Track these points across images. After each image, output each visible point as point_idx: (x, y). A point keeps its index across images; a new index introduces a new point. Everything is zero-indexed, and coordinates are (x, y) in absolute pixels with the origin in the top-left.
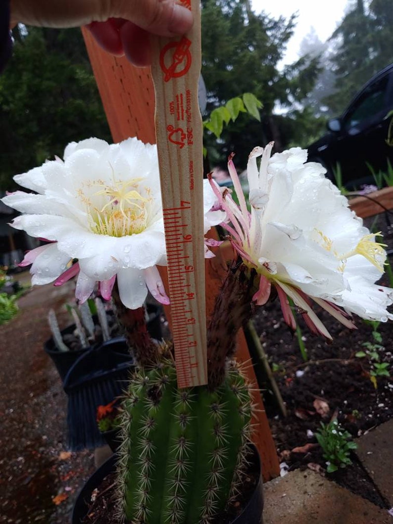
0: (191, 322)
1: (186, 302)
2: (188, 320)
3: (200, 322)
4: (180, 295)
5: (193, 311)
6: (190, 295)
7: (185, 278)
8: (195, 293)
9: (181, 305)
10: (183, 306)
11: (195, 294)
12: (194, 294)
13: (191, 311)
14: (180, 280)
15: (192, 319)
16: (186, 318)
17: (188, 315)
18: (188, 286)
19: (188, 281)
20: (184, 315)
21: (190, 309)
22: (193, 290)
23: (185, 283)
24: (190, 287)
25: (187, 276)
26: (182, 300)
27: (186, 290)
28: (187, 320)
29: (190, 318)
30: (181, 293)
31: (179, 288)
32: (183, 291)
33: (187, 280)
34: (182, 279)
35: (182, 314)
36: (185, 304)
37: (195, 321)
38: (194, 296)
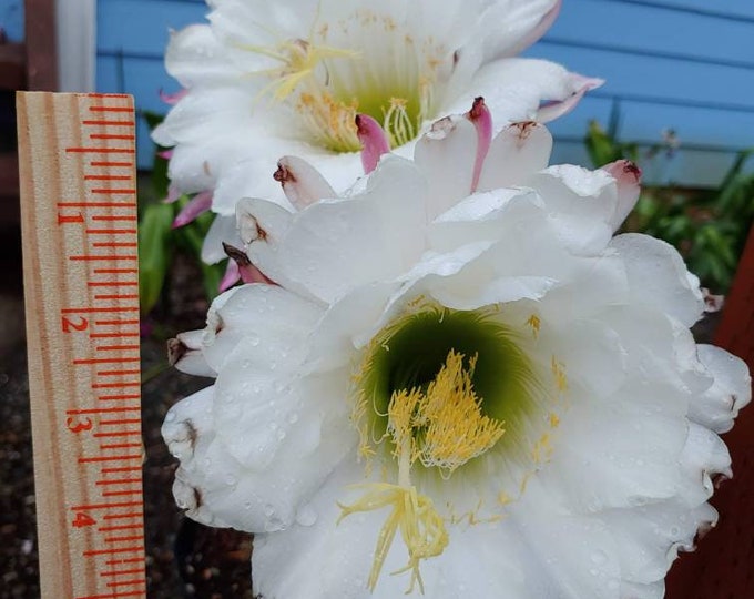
0: (82, 419)
1: (96, 496)
2: (88, 427)
3: (53, 416)
4: (115, 523)
5: (76, 459)
6: (84, 521)
7: (98, 576)
8: (70, 527)
9: (111, 488)
10: (106, 483)
11: (69, 521)
12: (74, 524)
13: (81, 461)
14: (114, 574)
15: (77, 429)
16: (96, 436)
17: (90, 446)
18: (90, 554)
19: (91, 570)
20: (102, 448)
21: (83, 471)
22: (77, 535)
23: (101, 563)
24: (83, 549)
25: (92, 585)
26: (108, 506)
27: (99, 542)
28: (94, 429)
29: (83, 433)
30: (110, 529)
31: (117, 545)
32: (107, 534)
33: (94, 573)
34: (107, 574)
35: (108, 453)
36: (100, 489)
37: (69, 421)
38: (71, 516)
